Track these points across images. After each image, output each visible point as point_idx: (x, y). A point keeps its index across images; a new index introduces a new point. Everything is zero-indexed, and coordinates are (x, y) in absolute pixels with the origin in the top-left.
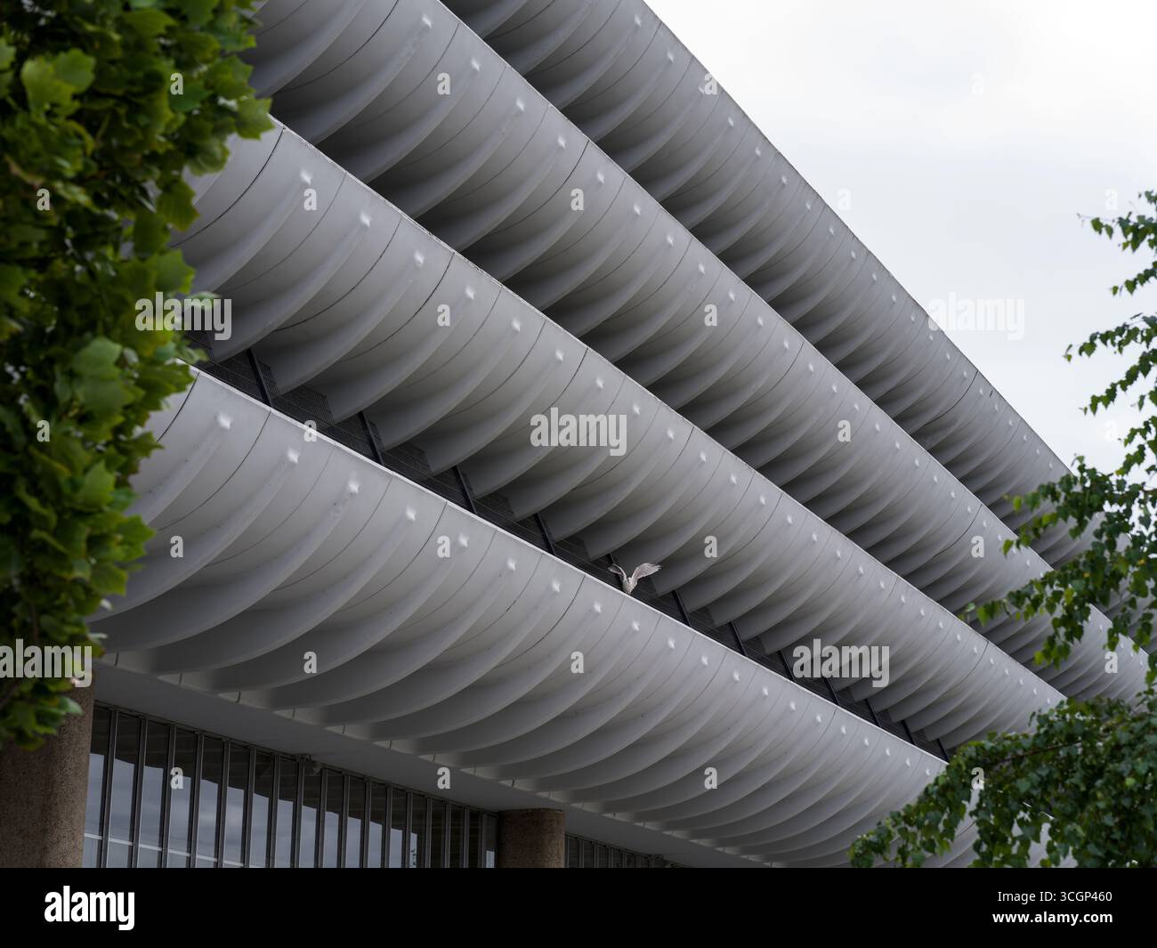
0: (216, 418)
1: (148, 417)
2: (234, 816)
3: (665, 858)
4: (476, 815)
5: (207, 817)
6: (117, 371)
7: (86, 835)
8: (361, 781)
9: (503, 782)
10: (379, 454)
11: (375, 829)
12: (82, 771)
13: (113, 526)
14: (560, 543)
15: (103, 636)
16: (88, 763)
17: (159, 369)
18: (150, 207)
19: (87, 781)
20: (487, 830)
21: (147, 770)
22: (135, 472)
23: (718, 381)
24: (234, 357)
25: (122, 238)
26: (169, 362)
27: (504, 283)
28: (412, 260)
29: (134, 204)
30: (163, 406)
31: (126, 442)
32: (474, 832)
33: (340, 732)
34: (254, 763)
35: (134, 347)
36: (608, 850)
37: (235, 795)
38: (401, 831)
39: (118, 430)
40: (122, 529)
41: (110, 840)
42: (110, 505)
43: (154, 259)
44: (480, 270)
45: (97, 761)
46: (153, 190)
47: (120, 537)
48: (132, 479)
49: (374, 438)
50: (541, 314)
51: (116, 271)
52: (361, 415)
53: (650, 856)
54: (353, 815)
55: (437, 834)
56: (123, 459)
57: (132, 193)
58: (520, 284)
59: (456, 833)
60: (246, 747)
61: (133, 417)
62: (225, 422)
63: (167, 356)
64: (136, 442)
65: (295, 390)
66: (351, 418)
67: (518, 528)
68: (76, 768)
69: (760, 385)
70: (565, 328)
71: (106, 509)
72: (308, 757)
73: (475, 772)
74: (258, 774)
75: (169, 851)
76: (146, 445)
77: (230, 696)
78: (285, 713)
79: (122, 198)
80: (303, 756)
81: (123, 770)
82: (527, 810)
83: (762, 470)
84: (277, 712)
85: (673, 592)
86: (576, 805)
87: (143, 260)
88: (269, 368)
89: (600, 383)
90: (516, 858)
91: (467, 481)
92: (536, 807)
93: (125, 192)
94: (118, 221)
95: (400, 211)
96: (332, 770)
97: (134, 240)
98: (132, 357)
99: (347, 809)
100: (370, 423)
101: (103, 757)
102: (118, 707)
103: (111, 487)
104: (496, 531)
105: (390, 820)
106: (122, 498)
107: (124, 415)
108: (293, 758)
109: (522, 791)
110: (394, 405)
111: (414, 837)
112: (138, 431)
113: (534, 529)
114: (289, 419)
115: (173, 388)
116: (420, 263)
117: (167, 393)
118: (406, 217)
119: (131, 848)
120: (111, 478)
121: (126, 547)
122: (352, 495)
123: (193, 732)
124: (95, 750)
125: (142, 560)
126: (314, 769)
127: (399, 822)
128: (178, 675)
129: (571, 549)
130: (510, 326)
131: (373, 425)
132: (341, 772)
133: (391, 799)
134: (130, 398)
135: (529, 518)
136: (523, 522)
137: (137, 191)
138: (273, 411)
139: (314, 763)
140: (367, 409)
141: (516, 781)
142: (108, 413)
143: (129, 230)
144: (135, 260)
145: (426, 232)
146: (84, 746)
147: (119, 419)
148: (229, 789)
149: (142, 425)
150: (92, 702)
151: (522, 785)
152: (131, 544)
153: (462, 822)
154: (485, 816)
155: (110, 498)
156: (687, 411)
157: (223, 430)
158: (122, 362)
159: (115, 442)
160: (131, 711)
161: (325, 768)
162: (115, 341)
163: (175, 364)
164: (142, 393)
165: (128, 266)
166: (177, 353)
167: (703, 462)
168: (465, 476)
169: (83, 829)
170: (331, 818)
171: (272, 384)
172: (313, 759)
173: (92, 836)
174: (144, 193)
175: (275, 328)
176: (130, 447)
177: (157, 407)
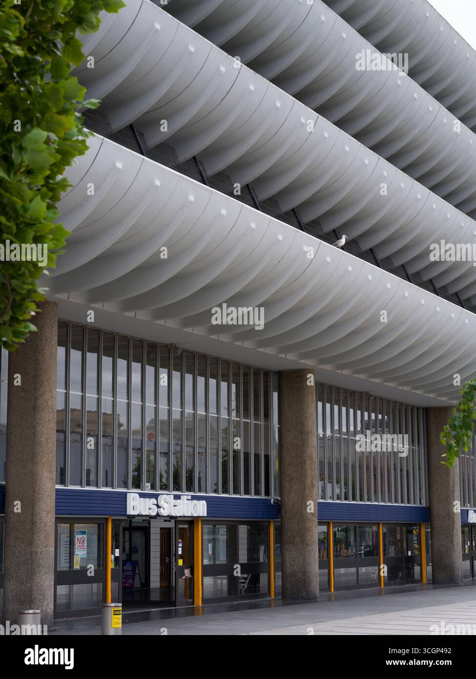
0: (114, 163)
1: (65, 169)
2: (136, 378)
3: (370, 393)
4: (267, 373)
5: (122, 379)
6: (45, 146)
7: (58, 390)
8: (204, 357)
9: (280, 355)
10: (205, 179)
11: (212, 382)
12: (54, 356)
13: (47, 231)
14: (307, 224)
15: (47, 289)
16: (57, 352)
17: (68, 143)
18: (59, 53)
19: (56, 362)
20: (273, 381)
21: (88, 354)
22: (59, 200)
23: (392, 131)
24: (123, 129)
25: (45, 71)
26: (76, 138)
27: (271, 81)
28: (219, 70)
29: (50, 52)
30: (73, 164)
31: (52, 184)
32: (266, 382)
33: (191, 331)
34: (146, 349)
35: (53, 132)
36: (339, 390)
37: (136, 366)
38: (226, 383)
39: (48, 178)
40: (52, 232)
41: (71, 392)
42: (44, 219)
43: (63, 83)
44: (257, 74)
45: (61, 351)
46: (60, 44)
47: (51, 237)
48: (57, 204)
49: (202, 170)
50: (292, 97)
51: (42, 90)
52: (194, 158)
53: (362, 392)
54: (200, 375)
55: (246, 383)
56: (51, 194)
57: (49, 46)
58: (279, 81)
59: (256, 383)
60: (141, 341)
61: (55, 170)
62: (119, 165)
63: (73, 136)
64: (58, 183)
65: (157, 146)
66: (189, 160)
67: (283, 217)
68: (50, 355)
69: (416, 132)
70: (306, 105)
71: (43, 221)
72: (174, 345)
73: (265, 350)
74: (148, 355)
75: (103, 397)
76: (63, 185)
77: (130, 314)
78: (160, 322)
79: (43, 49)
80: (172, 345)
81: (76, 355)
82: (294, 370)
83: (418, 180)
84: (156, 322)
85: (371, 249)
86: (321, 366)
87: (56, 83)
88: (142, 134)
89: (326, 135)
90: (289, 396)
91: (254, 193)
92: (300, 368)
93: (45, 46)
94: (42, 62)
95: (211, 43)
96: (188, 351)
97: (51, 72)
98: (53, 136)
99: (197, 372)
100: (200, 162)
101: (64, 348)
102: (71, 322)
103: (45, 209)
104: (271, 219)
105: (220, 377)
106: (51, 215)
107: (50, 170)
108: (166, 346)
109: (290, 360)
110: (213, 151)
111: (234, 386)
112: (59, 177)
113: (293, 217)
114: (154, 162)
115: (77, 153)
116: (223, 71)
117: (74, 156)
118: (214, 46)
119: (82, 396)
120: (44, 205)
121: (55, 242)
122: (191, 202)
123: (112, 334)
124: (60, 344)
125: (63, 248)
126: (178, 351)
127: (225, 378)
128: (102, 304)
129: (313, 228)
130: (275, 105)
131: (201, 163)
132: (192, 353)
133: (220, 366)
134: (53, 161)
135: (289, 211)
136: (286, 213)
137: (51, 45)
138: (145, 158)
139: (177, 348)
140: (197, 155)
141: (288, 355)
142: (42, 169)
143: (49, 66)
144: (52, 83)
145: (226, 54)
146: (54, 343)
147: (48, 173)
148: (133, 363)
149: (61, 174)
150: (57, 319)
151: (291, 357)
152: (57, 240)
153: (259, 378)
154: (271, 374)
155: (45, 216)
156: (375, 148)
157: (119, 170)
158: (48, 141)
159: (47, 184)
160: (78, 323)
161: (184, 351)
162: (44, 130)
163: (78, 139)
164: (60, 157)
165: (49, 86)
166: (77, 134)
167: (385, 177)
168: (253, 189)
169: (56, 387)
170: (189, 377)
171: (145, 143)
172: (177, 346)
173: (61, 390)
174: (55, 45)
175: (145, 111)
176: (55, 186)
177: (69, 164)
